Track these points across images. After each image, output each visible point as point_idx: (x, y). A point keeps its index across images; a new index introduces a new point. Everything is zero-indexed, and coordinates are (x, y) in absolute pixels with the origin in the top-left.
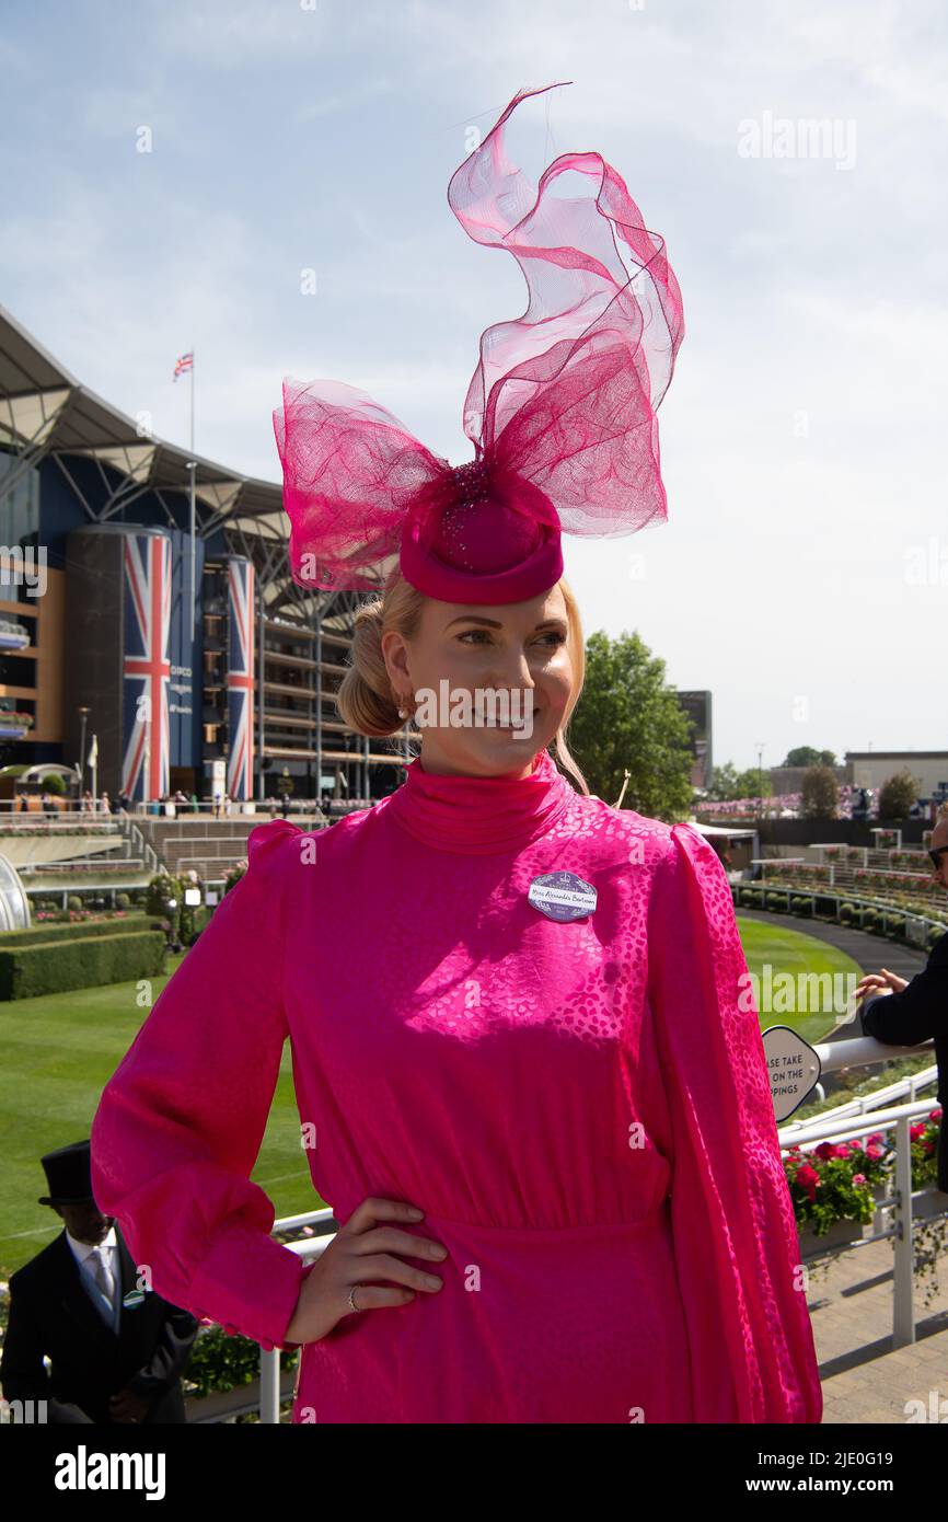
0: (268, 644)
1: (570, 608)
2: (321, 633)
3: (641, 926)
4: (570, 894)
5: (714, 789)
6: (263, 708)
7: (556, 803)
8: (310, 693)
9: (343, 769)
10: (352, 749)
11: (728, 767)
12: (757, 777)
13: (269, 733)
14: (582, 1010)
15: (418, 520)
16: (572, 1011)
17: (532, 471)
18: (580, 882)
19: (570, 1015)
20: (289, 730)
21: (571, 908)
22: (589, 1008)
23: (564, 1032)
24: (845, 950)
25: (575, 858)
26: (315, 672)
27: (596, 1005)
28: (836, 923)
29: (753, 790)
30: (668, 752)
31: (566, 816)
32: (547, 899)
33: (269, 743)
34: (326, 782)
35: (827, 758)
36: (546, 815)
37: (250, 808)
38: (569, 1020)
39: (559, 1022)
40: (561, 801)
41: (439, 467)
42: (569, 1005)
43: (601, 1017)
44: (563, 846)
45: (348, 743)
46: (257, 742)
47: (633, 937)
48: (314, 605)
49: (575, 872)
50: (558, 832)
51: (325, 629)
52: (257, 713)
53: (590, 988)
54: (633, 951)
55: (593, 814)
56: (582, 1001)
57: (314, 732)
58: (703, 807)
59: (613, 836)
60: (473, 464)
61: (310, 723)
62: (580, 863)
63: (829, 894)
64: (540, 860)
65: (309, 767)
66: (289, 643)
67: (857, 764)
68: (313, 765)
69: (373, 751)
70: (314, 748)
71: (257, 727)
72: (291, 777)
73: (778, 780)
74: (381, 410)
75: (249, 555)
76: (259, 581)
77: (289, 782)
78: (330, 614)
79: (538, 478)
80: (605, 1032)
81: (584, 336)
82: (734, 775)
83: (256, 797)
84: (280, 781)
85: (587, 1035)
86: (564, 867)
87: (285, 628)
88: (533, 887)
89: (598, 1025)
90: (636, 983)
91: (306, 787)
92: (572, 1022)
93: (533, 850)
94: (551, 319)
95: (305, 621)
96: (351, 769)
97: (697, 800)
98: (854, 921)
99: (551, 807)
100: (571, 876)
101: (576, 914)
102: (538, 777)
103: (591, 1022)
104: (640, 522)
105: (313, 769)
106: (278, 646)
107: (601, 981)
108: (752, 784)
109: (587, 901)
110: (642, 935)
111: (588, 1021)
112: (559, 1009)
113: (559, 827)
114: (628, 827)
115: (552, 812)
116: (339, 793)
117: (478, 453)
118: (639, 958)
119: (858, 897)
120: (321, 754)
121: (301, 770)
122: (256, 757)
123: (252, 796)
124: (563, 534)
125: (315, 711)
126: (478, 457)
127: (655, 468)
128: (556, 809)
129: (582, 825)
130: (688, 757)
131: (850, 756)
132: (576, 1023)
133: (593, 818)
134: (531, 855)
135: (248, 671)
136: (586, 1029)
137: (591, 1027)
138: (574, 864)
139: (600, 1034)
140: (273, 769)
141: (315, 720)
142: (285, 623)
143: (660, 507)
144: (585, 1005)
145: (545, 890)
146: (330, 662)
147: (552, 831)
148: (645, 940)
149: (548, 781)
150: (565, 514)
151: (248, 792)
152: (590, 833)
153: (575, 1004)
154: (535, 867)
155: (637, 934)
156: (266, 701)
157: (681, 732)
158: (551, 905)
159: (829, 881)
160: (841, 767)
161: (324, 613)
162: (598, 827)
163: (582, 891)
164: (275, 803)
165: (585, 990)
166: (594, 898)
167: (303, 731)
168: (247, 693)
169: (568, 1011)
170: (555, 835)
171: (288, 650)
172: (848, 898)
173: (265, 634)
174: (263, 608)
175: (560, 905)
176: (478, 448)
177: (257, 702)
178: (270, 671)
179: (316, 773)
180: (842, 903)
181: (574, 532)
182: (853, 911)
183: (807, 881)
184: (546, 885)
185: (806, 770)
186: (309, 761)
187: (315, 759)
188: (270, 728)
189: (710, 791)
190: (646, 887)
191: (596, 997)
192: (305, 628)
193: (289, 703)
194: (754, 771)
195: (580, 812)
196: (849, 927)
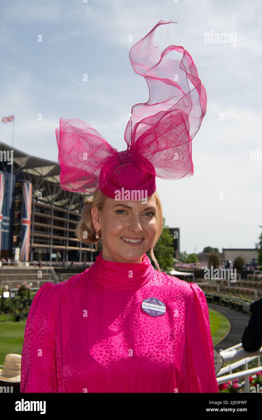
0: (36, 210)
1: (158, 203)
2: (53, 206)
3: (182, 320)
4: (157, 306)
5: (180, 260)
6: (33, 231)
7: (150, 272)
8: (49, 226)
9: (59, 251)
10: (63, 245)
11: (185, 253)
12: (194, 255)
13: (35, 239)
14: (162, 352)
15: (106, 169)
16: (159, 352)
17: (147, 154)
18: (159, 302)
19: (158, 354)
20: (42, 238)
21: (157, 312)
22: (165, 351)
23: (156, 360)
24: (223, 314)
25: (157, 293)
26: (51, 219)
27: (167, 350)
28: (220, 304)
29: (193, 260)
30: (166, 247)
31: (153, 277)
32: (148, 308)
33: (35, 242)
34: (53, 256)
35: (216, 250)
36: (147, 276)
37: (27, 264)
38: (158, 356)
39: (154, 356)
40: (151, 272)
41: (114, 152)
42: (158, 350)
43: (168, 354)
44: (153, 288)
45: (61, 243)
46: (31, 242)
47: (179, 325)
48: (52, 197)
49: (158, 298)
50: (151, 283)
51: (55, 205)
52: (31, 232)
53: (165, 344)
54: (179, 329)
55: (162, 277)
56: (162, 348)
57: (50, 239)
58: (177, 265)
59: (170, 286)
60: (126, 151)
61: (48, 236)
62: (160, 295)
63: (218, 294)
64: (146, 293)
65: (48, 251)
66: (42, 209)
67: (226, 252)
68: (49, 250)
69: (70, 245)
70: (50, 244)
71: (31, 237)
72: (42, 254)
73: (200, 257)
74: (94, 130)
75: (31, 180)
76: (34, 189)
77: (41, 255)
78: (57, 200)
79: (149, 157)
80: (170, 361)
81: (169, 111)
82: (187, 255)
83: (29, 260)
84: (38, 255)
85: (164, 362)
86: (154, 296)
87: (42, 205)
88: (143, 303)
89: (168, 358)
90: (180, 341)
91: (46, 257)
92: (159, 356)
93: (143, 289)
94: (157, 104)
95: (48, 202)
96: (62, 251)
97: (175, 263)
98: (226, 304)
99: (149, 274)
100: (157, 299)
101: (159, 314)
102: (145, 263)
103: (165, 357)
104: (184, 175)
105: (49, 251)
106: (39, 210)
107: (168, 341)
108: (192, 258)
109: (162, 309)
110: (182, 324)
111: (164, 356)
112: (154, 351)
113: (151, 281)
114: (176, 283)
115: (149, 276)
116: (57, 259)
117: (128, 147)
118: (181, 332)
119: (227, 296)
120: (52, 246)
121: (45, 252)
122: (30, 247)
123: (28, 260)
124: (156, 177)
125: (50, 232)
126: (128, 149)
127: (190, 156)
128: (150, 275)
129: (159, 281)
130: (172, 249)
131: (224, 250)
132: (160, 357)
133: (163, 278)
134: (142, 291)
135: (28, 218)
136: (163, 359)
137: (165, 359)
138: (157, 295)
139: (168, 362)
140: (36, 251)
141: (50, 235)
142: (42, 203)
143: (191, 170)
144: (164, 350)
145: (148, 304)
146: (56, 216)
147: (149, 283)
148: (183, 326)
149: (148, 264)
150: (158, 170)
151: (27, 259)
152: (162, 284)
153: (160, 349)
154: (144, 296)
155: (180, 323)
156: (34, 228)
157: (170, 241)
158: (150, 310)
159: (217, 290)
160: (221, 253)
161: (55, 200)
162: (165, 282)
163: (160, 305)
164: (36, 262)
165: (163, 344)
166: (165, 308)
167: (46, 239)
168: (28, 226)
169: (157, 352)
170: (150, 284)
171: (42, 212)
172: (224, 296)
173: (35, 207)
174: (34, 198)
175: (153, 310)
176: (128, 145)
177: (31, 229)
178: (35, 218)
179: (50, 252)
180: (222, 298)
181: (160, 177)
182: (226, 301)
183: (211, 291)
184: (148, 302)
185: (209, 254)
186: (48, 249)
187: (50, 248)
188: (35, 237)
189: (179, 260)
190: (183, 306)
191: (167, 347)
192: (48, 205)
193: (42, 229)
194: (193, 254)
195: (158, 276)
196: (224, 306)
